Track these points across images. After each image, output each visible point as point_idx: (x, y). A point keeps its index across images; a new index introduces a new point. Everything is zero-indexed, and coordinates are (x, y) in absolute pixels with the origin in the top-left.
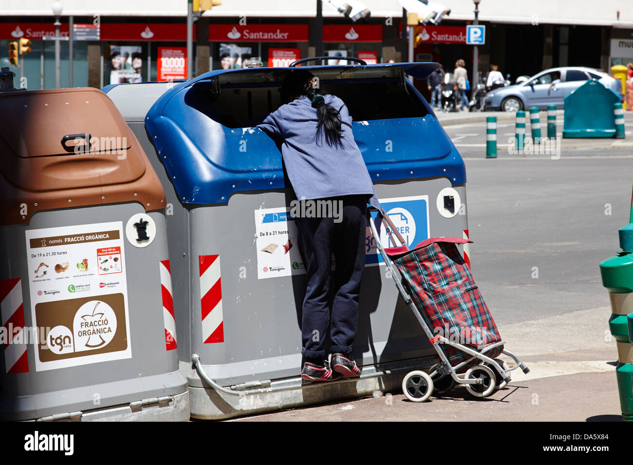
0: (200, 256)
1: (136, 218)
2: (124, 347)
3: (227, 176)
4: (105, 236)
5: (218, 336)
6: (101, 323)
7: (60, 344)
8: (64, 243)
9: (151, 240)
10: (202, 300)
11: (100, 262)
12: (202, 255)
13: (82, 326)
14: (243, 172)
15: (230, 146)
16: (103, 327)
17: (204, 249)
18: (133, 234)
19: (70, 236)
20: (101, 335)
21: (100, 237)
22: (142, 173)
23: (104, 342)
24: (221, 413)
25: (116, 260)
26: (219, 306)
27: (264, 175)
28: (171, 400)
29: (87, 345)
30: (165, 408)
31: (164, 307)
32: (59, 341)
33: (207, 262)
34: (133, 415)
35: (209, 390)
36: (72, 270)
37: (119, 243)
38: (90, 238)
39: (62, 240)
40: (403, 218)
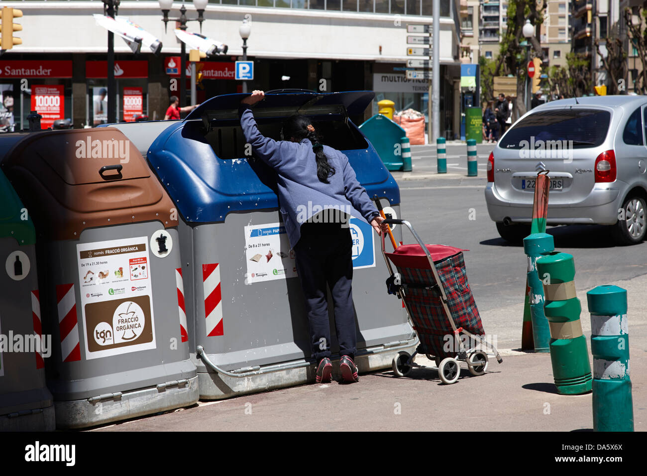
0: (203, 265)
1: (157, 234)
2: (150, 340)
3: (224, 198)
4: (135, 249)
5: (218, 330)
6: (133, 320)
7: (103, 337)
8: (105, 255)
9: (169, 252)
10: (205, 301)
11: (132, 270)
12: (205, 264)
13: (119, 322)
14: (235, 195)
15: (223, 174)
16: (134, 323)
17: (207, 259)
18: (155, 247)
19: (110, 249)
20: (133, 329)
21: (132, 249)
22: (160, 198)
23: (135, 335)
24: (223, 393)
25: (143, 268)
26: (219, 306)
27: (251, 198)
28: (187, 383)
29: (123, 338)
30: (183, 389)
31: (179, 307)
32: (102, 335)
33: (209, 269)
34: (159, 395)
35: (213, 375)
36: (111, 277)
37: (145, 254)
38: (124, 250)
39: (103, 252)
40: (354, 232)
